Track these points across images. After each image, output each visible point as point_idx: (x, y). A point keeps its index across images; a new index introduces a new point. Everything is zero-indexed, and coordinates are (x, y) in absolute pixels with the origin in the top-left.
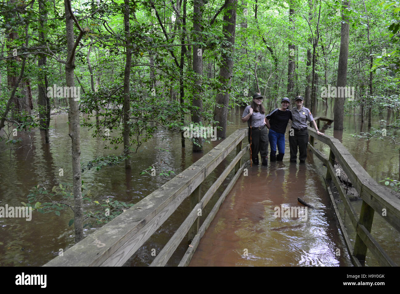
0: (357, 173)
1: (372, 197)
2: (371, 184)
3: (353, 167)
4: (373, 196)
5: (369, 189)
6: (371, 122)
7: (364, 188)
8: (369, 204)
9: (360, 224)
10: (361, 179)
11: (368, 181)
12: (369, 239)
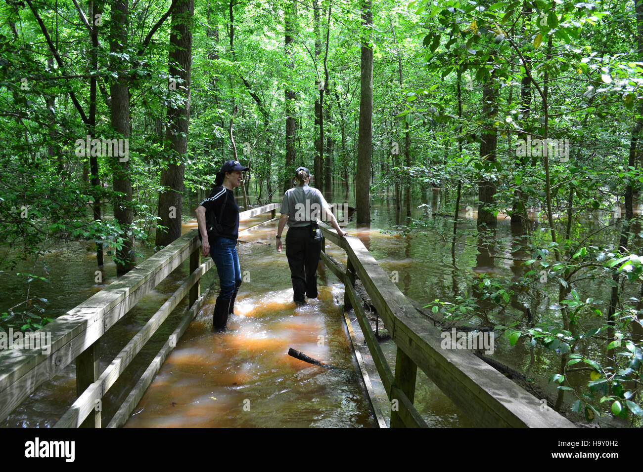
0: (386, 298)
1: (411, 340)
2: (409, 316)
3: (380, 286)
4: (413, 338)
5: (406, 326)
6: (411, 210)
7: (397, 323)
8: (407, 354)
9: (396, 387)
10: (393, 307)
11: (404, 310)
12: (412, 417)
